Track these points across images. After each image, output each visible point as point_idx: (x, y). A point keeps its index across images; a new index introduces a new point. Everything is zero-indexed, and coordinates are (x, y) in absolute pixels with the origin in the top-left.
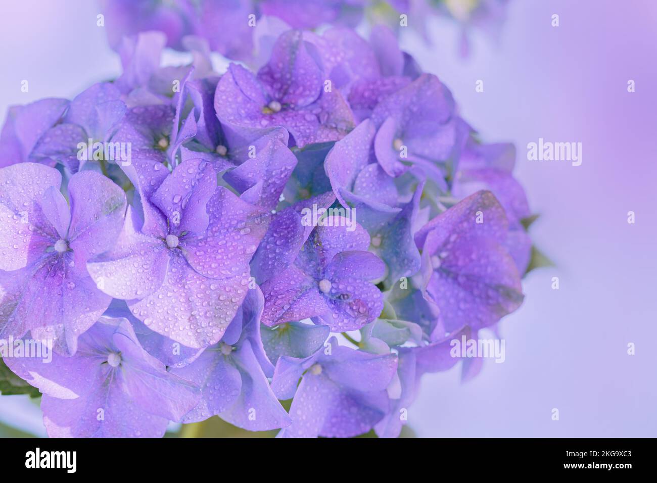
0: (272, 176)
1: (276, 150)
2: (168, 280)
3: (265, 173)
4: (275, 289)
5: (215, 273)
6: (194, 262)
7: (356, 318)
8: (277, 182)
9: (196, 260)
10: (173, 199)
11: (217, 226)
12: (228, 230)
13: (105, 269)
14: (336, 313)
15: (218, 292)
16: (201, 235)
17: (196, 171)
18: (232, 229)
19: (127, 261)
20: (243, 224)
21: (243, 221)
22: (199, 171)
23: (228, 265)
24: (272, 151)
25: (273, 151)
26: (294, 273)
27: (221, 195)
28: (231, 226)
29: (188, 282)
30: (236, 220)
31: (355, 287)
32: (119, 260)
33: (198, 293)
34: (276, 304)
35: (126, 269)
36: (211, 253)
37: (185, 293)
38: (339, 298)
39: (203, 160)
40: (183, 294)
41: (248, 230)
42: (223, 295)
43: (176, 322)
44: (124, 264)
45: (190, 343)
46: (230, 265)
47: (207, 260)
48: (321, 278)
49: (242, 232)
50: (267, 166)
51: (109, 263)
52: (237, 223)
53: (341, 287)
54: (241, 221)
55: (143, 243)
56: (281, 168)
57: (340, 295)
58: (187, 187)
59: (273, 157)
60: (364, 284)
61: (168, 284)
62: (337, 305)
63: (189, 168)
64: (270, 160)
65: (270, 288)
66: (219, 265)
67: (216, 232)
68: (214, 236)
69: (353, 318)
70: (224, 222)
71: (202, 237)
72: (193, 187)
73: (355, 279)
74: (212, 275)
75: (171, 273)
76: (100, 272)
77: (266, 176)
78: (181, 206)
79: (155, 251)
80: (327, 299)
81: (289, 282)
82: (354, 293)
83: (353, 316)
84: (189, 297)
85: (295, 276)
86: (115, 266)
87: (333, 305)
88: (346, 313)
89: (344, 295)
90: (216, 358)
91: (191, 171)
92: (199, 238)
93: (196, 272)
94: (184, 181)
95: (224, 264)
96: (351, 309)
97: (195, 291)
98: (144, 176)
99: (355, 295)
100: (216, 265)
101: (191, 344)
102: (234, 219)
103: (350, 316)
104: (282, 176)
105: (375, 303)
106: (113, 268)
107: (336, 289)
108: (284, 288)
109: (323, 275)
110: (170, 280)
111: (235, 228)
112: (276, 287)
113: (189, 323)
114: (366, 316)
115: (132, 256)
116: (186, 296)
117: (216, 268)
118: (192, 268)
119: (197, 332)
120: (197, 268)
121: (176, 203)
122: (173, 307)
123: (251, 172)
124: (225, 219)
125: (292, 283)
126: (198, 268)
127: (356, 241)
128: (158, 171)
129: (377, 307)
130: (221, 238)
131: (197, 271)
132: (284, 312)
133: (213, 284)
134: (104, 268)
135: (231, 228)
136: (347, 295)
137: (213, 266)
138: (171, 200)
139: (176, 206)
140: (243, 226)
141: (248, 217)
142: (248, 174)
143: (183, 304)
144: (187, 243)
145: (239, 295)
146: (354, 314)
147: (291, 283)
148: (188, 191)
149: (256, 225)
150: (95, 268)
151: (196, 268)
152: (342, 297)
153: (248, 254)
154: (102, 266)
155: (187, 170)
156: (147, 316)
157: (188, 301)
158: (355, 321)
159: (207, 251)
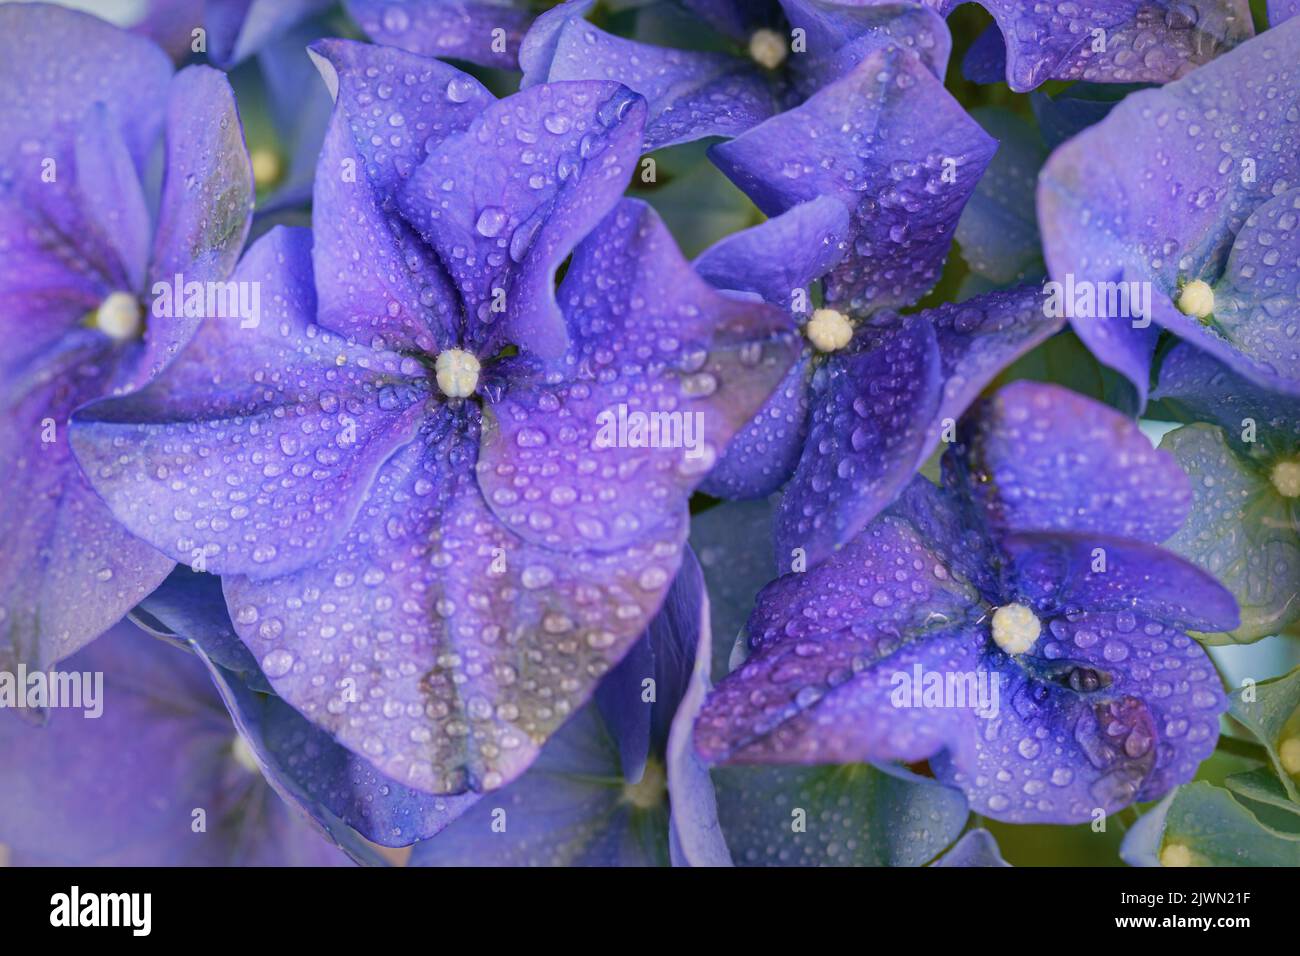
0: (891, 185)
1: (902, 91)
2: (386, 524)
3: (861, 169)
4: (807, 613)
5: (555, 524)
6: (496, 470)
7: (1104, 770)
8: (909, 209)
9: (506, 464)
10: (476, 221)
11: (610, 348)
12: (645, 368)
13: (148, 448)
14: (1037, 740)
15: (547, 599)
16: (556, 369)
17: (581, 126)
18: (661, 366)
19: (254, 429)
20: (699, 356)
21: (701, 346)
22: (596, 128)
23: (609, 502)
24: (888, 92)
25: (892, 94)
26: (900, 561)
27: (637, 235)
28: (656, 355)
29: (447, 544)
30: (674, 336)
31: (1132, 651)
32: (214, 424)
33: (470, 591)
34: (777, 676)
35: (240, 457)
36: (566, 444)
37: (425, 581)
38: (1065, 680)
39: (624, 87)
40: (419, 587)
41: (707, 383)
42: (560, 614)
43: (376, 684)
44: (237, 439)
45: (408, 772)
46: (614, 506)
47: (544, 472)
48: (1006, 595)
49: (687, 388)
50: (869, 146)
51: (171, 430)
52: (679, 349)
53: (1081, 639)
54: (692, 345)
55: (336, 368)
56: (924, 160)
57: (1069, 668)
58: (535, 183)
59: (890, 114)
60: (1171, 645)
61: (379, 539)
62: (1051, 705)
63: (552, 114)
64: (881, 124)
65: (792, 606)
66: (578, 499)
67: (605, 367)
68: (596, 381)
69: (1094, 768)
70: (633, 338)
71: (558, 378)
72: (562, 185)
73: (1142, 620)
74: (541, 531)
75: (407, 497)
76: (124, 460)
77: (868, 178)
78: (508, 248)
79: (383, 404)
80: (1013, 676)
81: (866, 593)
82: (1128, 671)
83: (1097, 762)
84: (437, 600)
85: (901, 575)
86: (197, 441)
87: (1032, 706)
88: (1077, 746)
89: (1083, 674)
90: (601, 810)
91: (558, 126)
92: (550, 379)
93: (488, 509)
94: (527, 158)
95: (596, 496)
96: (1100, 729)
97: (464, 580)
98: (406, 118)
99: (1127, 679)
100: (571, 495)
101: (411, 774)
102: (671, 334)
103: (1086, 757)
104: (930, 188)
105: (1190, 725)
106: (186, 449)
107: (1060, 644)
108: (840, 616)
109: (1012, 587)
110: (392, 524)
111: (670, 368)
112: (814, 608)
113: (422, 697)
114: (1142, 771)
115: (279, 412)
116: (426, 592)
117: (565, 506)
118: (480, 493)
119: (444, 733)
120: (497, 497)
121: (487, 239)
122: (375, 627)
123: (793, 161)
124: (637, 325)
125: (881, 599)
126: (502, 496)
127: (1127, 487)
128: (458, 104)
129: (1195, 743)
130: (615, 392)
131: (493, 507)
132: (790, 713)
133: (534, 568)
134: (144, 443)
135: (655, 365)
136: (1095, 674)
137: (557, 496)
138: (467, 224)
139: (485, 249)
140: (697, 365)
141: (719, 335)
142: (782, 168)
143: (412, 622)
144: (505, 393)
145: (620, 625)
146: (1102, 756)
147: (877, 599)
148: (543, 199)
149: (740, 370)
150: (103, 443)
151: (492, 496)
152: (1075, 679)
153: (683, 477)
154: (138, 437)
155: (543, 120)
156: (280, 644)
157: (432, 614)
158: (1092, 784)
159: (557, 436)
